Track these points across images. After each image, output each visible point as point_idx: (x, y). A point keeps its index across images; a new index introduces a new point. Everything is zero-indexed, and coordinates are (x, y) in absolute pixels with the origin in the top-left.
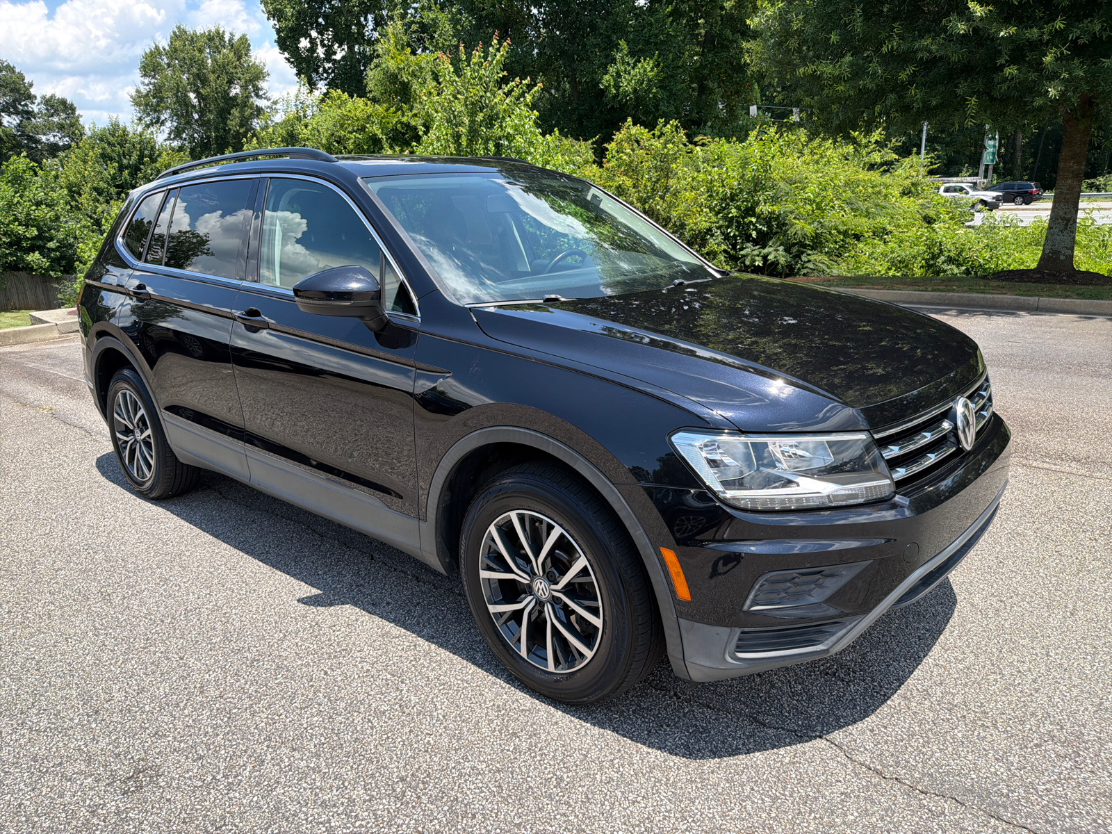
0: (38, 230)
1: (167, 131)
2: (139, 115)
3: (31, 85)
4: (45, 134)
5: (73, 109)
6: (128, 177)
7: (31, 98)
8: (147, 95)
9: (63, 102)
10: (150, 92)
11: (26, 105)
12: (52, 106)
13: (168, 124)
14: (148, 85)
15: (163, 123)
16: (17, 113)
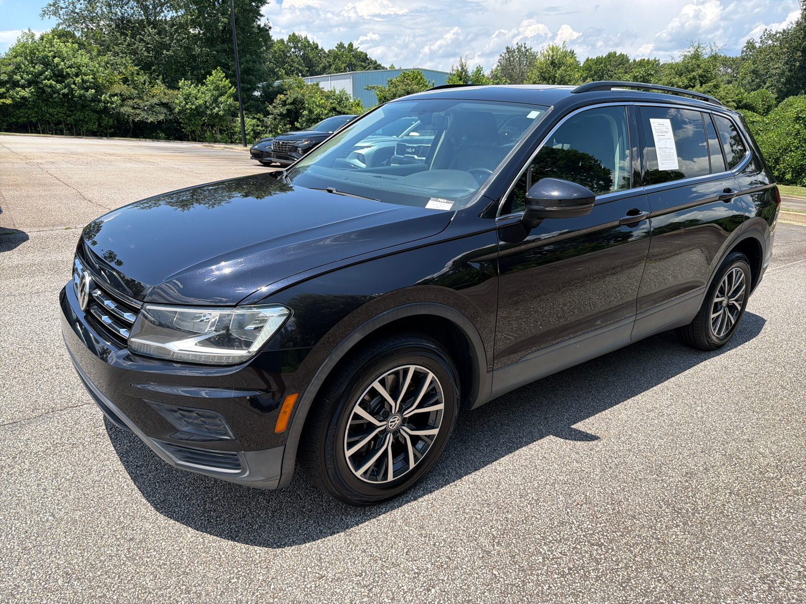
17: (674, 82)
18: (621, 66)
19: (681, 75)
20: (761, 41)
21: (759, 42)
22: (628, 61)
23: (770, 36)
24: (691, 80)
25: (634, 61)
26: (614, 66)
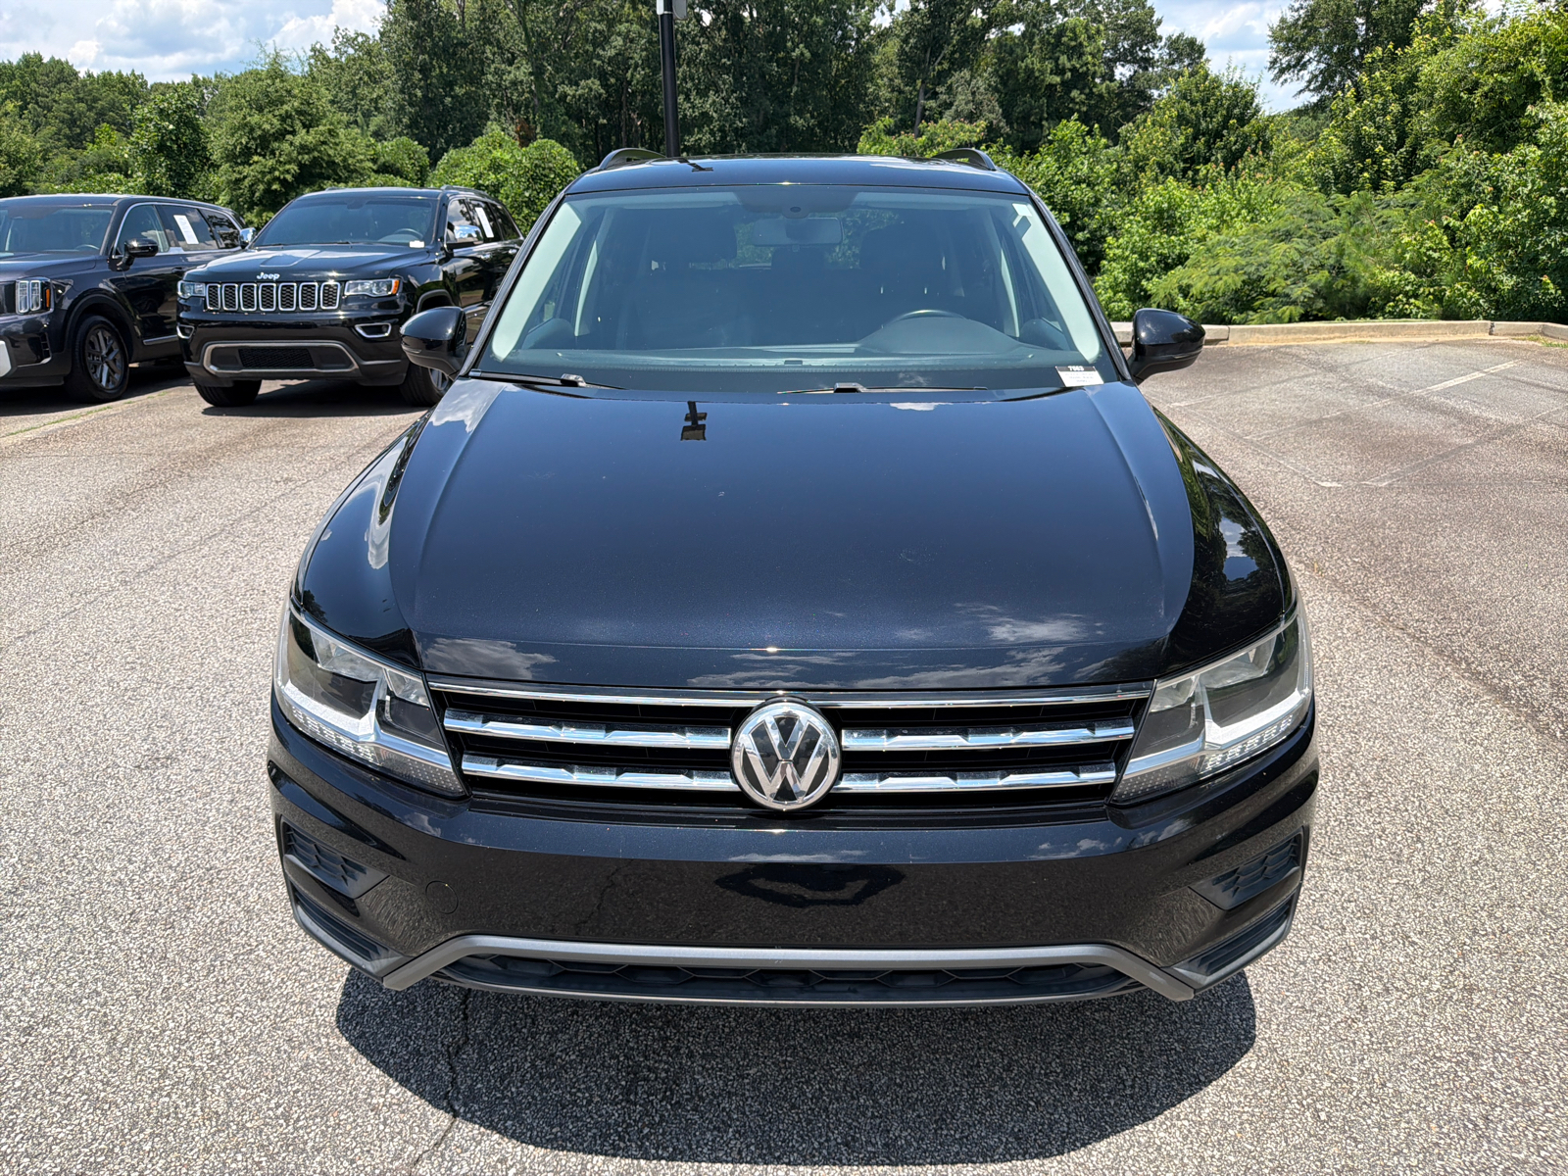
0: (1070, 216)
1: (1307, 77)
2: (1275, 55)
3: (1159, 22)
4: (1157, 88)
5: (1201, 51)
6: (1202, 147)
7: (1154, 39)
8: (1295, 24)
9: (1192, 43)
10: (1298, 20)
11: (1148, 50)
12: (1176, 50)
13: (1312, 67)
14: (1297, 10)
15: (1304, 67)
16: (1134, 61)
17: (253, 123)
18: (63, 85)
19: (260, 110)
20: (336, 48)
21: (333, 48)
22: (76, 74)
23: (348, 40)
24: (283, 119)
25: (90, 76)
26: (45, 85)
